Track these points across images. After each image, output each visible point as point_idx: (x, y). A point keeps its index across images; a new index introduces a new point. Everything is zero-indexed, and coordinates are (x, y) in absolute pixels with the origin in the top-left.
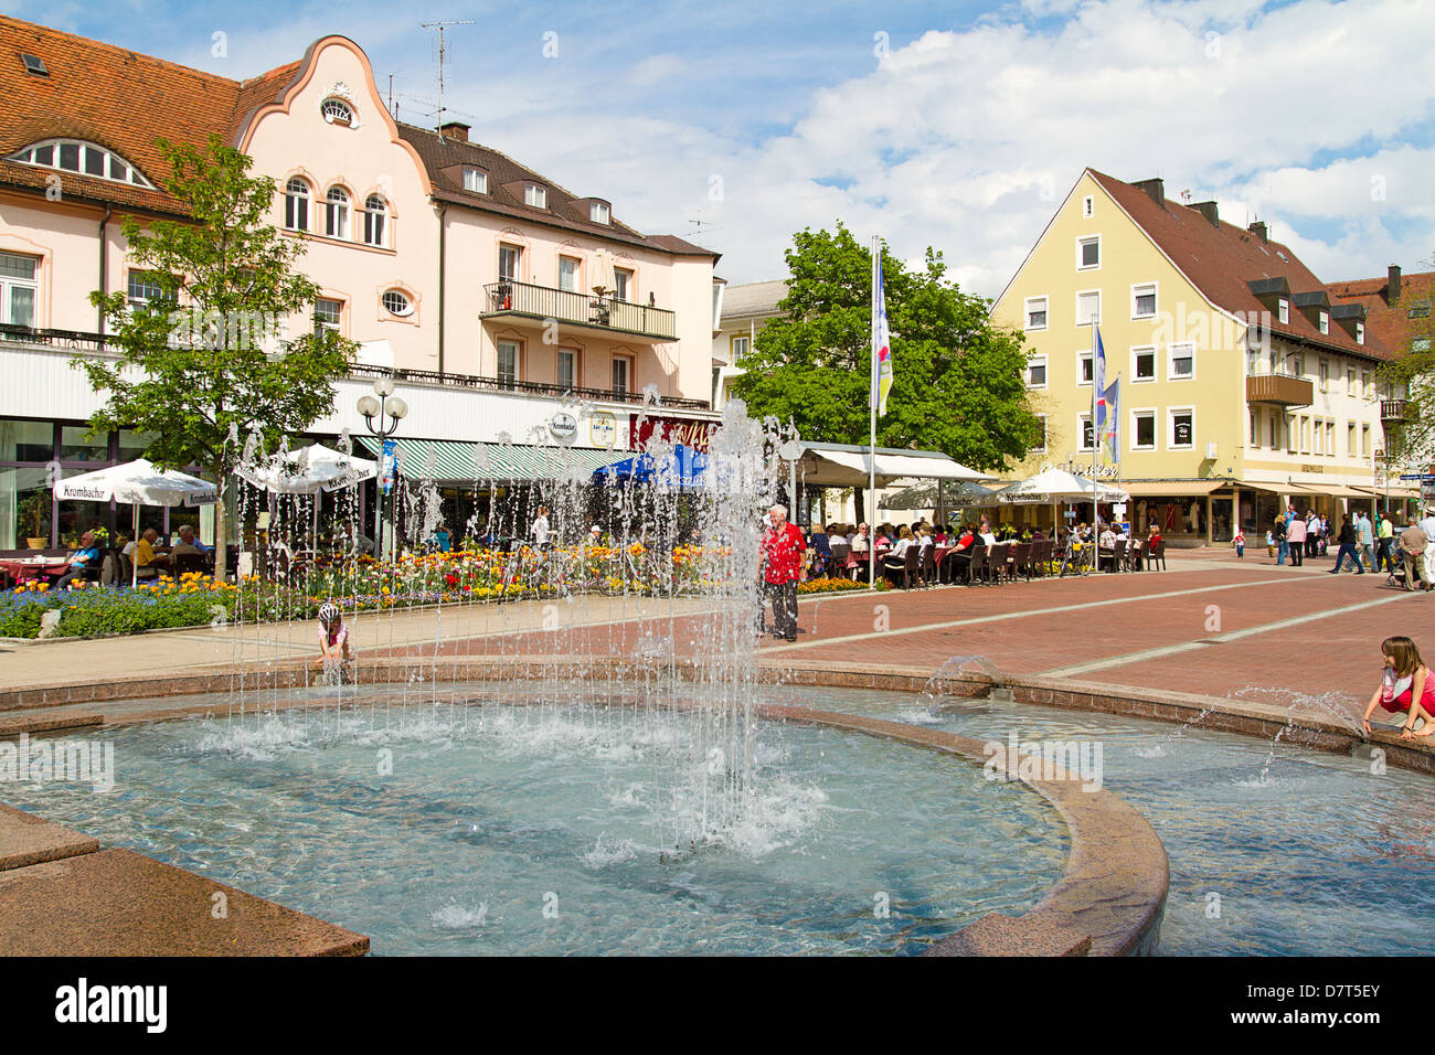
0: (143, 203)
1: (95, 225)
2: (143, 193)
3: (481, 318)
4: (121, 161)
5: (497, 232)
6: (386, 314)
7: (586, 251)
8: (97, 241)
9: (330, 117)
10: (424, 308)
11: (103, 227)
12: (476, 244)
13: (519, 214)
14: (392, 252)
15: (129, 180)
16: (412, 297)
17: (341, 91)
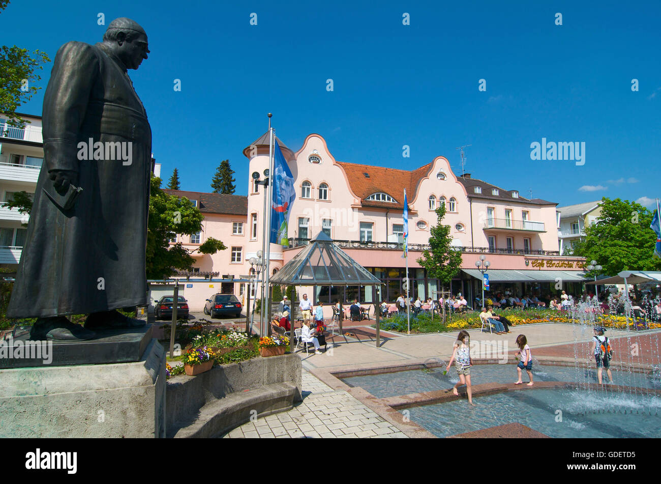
0: (395, 207)
1: (385, 214)
2: (395, 204)
3: (483, 230)
4: (389, 196)
5: (487, 204)
6: (457, 230)
7: (513, 207)
8: (386, 218)
9: (439, 178)
10: (467, 229)
11: (387, 214)
12: (480, 208)
13: (491, 198)
14: (457, 213)
15: (391, 201)
16: (463, 226)
17: (442, 171)
